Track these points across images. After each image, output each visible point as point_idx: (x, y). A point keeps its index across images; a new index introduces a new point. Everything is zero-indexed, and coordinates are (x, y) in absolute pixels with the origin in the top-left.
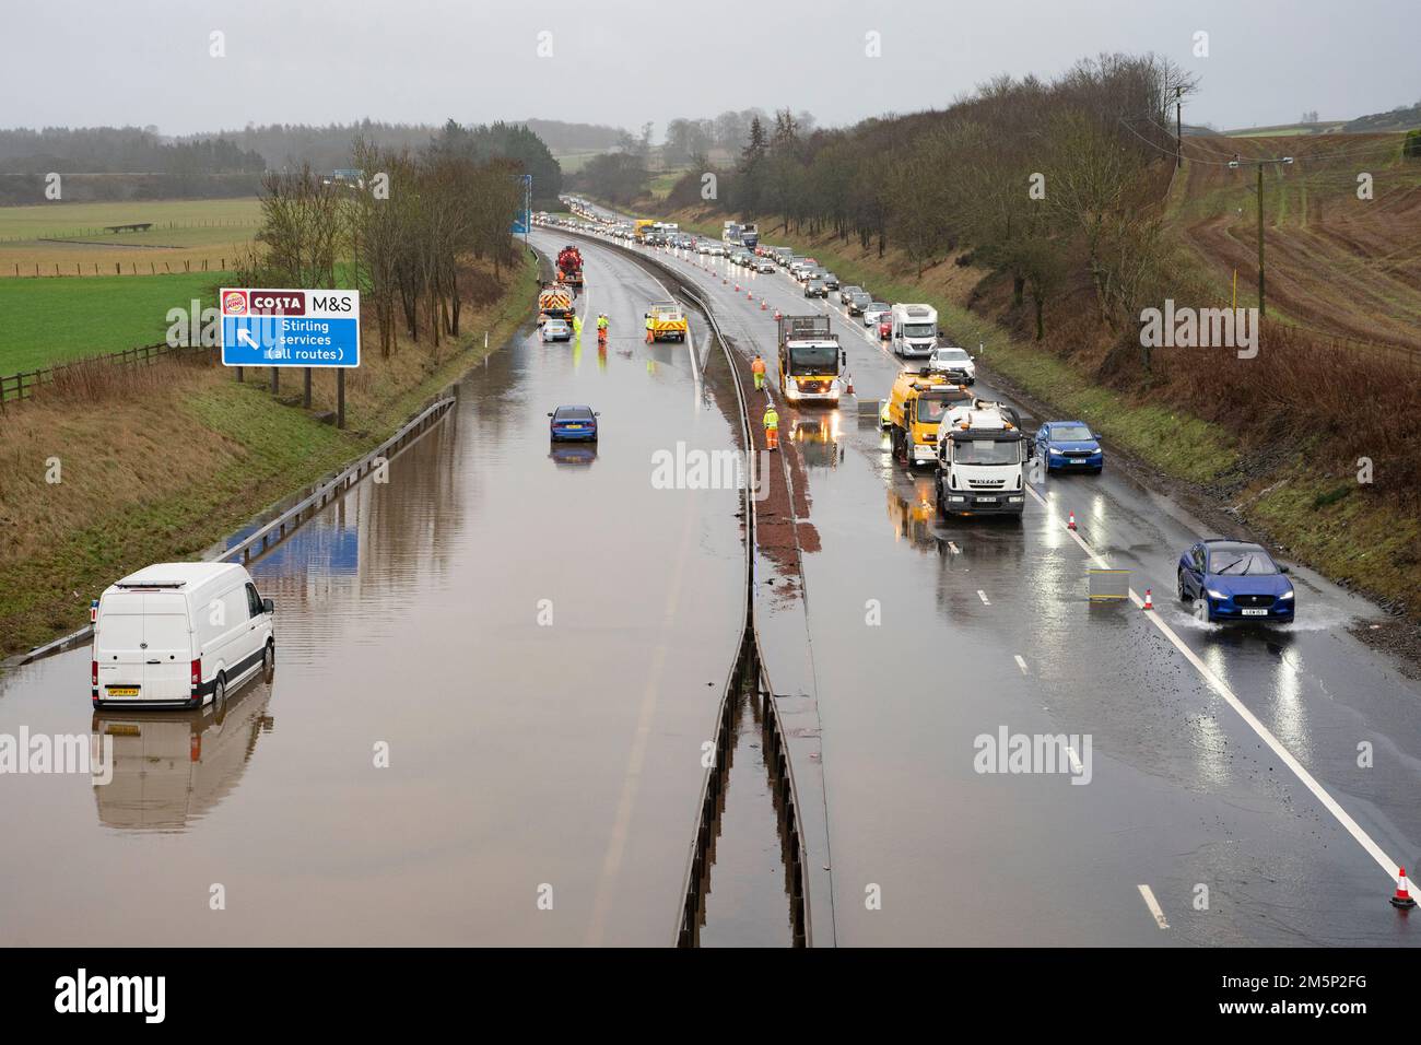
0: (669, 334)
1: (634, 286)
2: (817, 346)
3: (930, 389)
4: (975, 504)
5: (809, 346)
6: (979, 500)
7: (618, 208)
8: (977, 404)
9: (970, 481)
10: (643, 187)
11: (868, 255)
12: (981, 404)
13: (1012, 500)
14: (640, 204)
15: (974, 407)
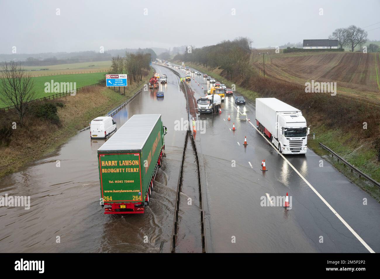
4: (201, 111)
9: (201, 107)
13: (207, 111)
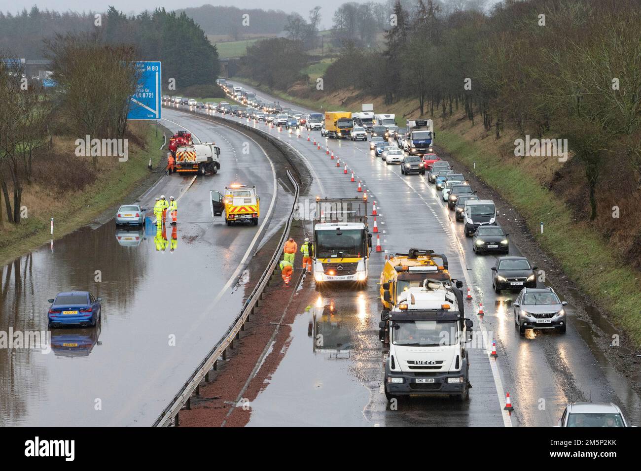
0: (242, 217)
1: (245, 171)
2: (342, 228)
3: (408, 271)
4: (414, 385)
5: (335, 228)
6: (417, 381)
7: (276, 92)
8: (427, 285)
9: (409, 362)
10: (302, 72)
11: (487, 136)
12: (431, 285)
13: (451, 381)
14: (297, 88)
15: (424, 288)
